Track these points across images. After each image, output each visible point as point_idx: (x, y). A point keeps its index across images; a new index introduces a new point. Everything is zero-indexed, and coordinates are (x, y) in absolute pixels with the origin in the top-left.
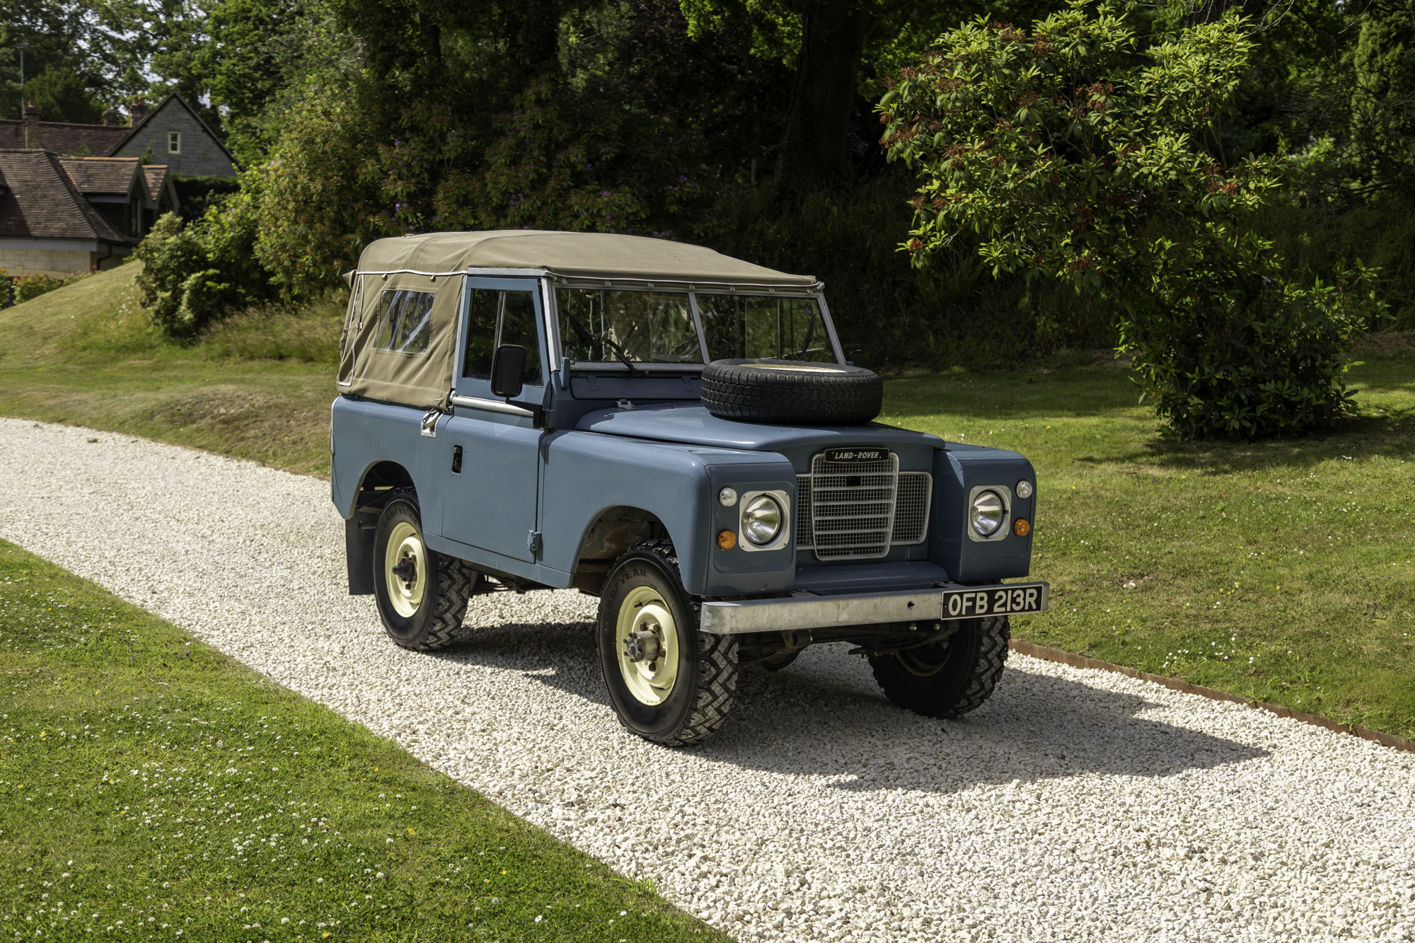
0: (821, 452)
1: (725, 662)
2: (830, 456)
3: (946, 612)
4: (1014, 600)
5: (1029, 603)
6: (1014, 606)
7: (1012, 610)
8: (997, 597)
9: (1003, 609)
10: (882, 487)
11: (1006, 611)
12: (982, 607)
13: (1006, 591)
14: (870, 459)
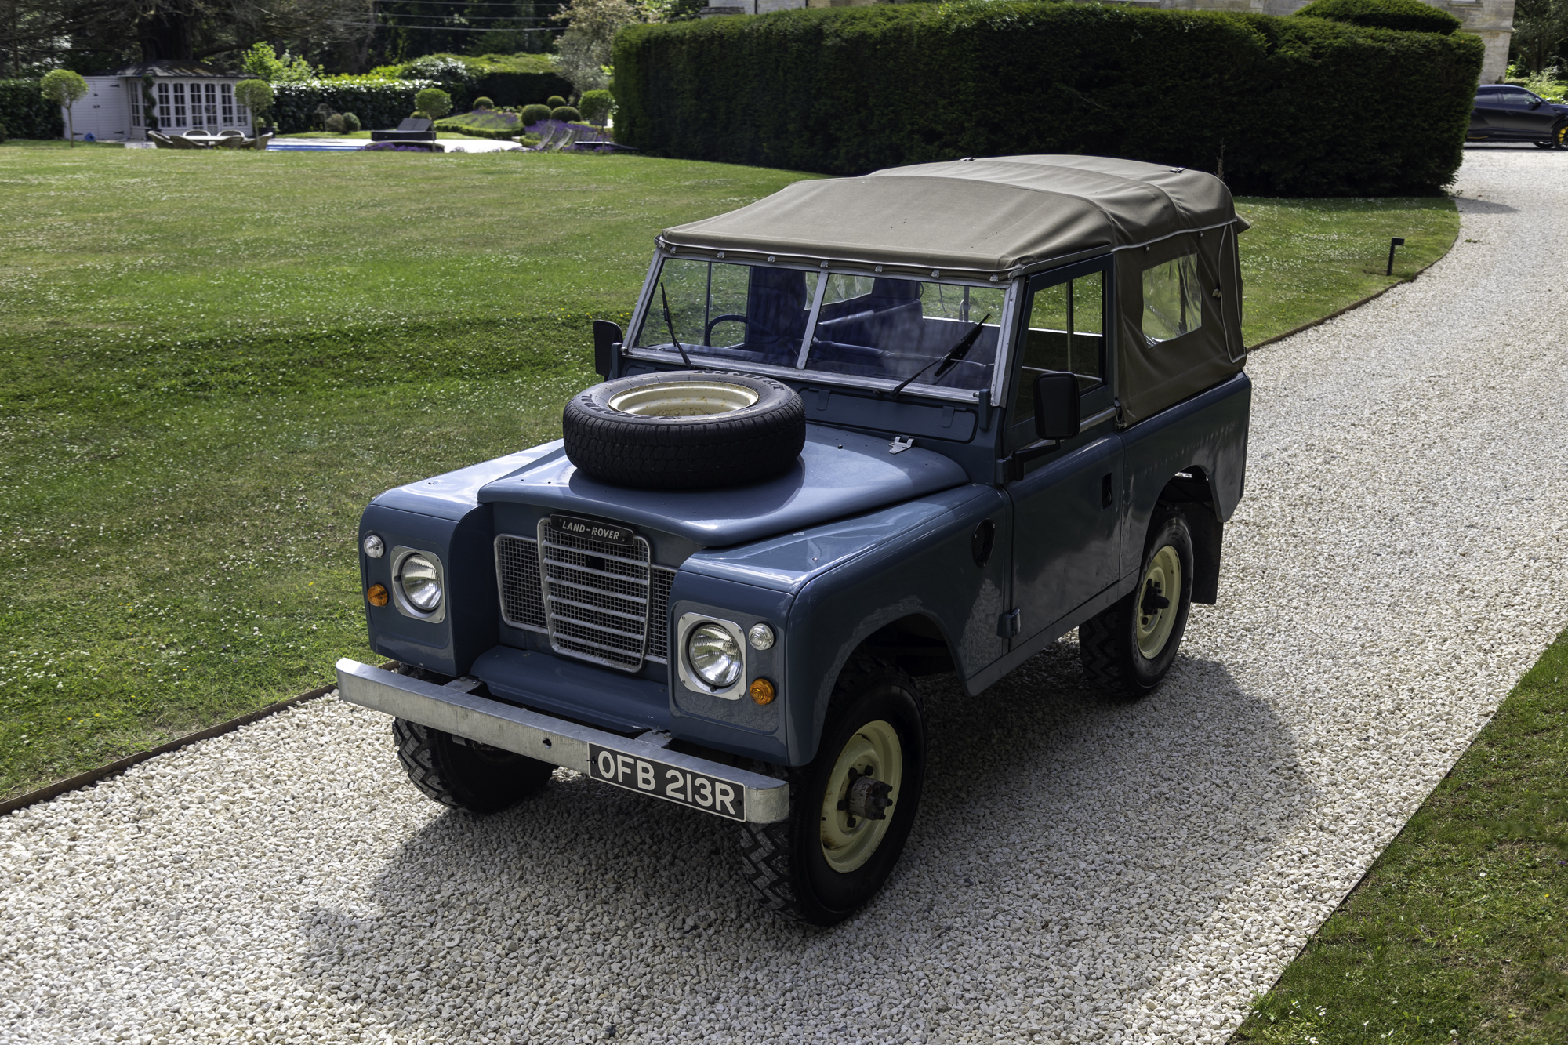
0: (547, 516)
2: (556, 524)
3: (595, 770)
4: (696, 790)
5: (723, 803)
6: (697, 797)
7: (695, 803)
8: (669, 774)
9: (682, 797)
10: (633, 580)
11: (685, 801)
12: (647, 782)
13: (683, 773)
14: (608, 539)
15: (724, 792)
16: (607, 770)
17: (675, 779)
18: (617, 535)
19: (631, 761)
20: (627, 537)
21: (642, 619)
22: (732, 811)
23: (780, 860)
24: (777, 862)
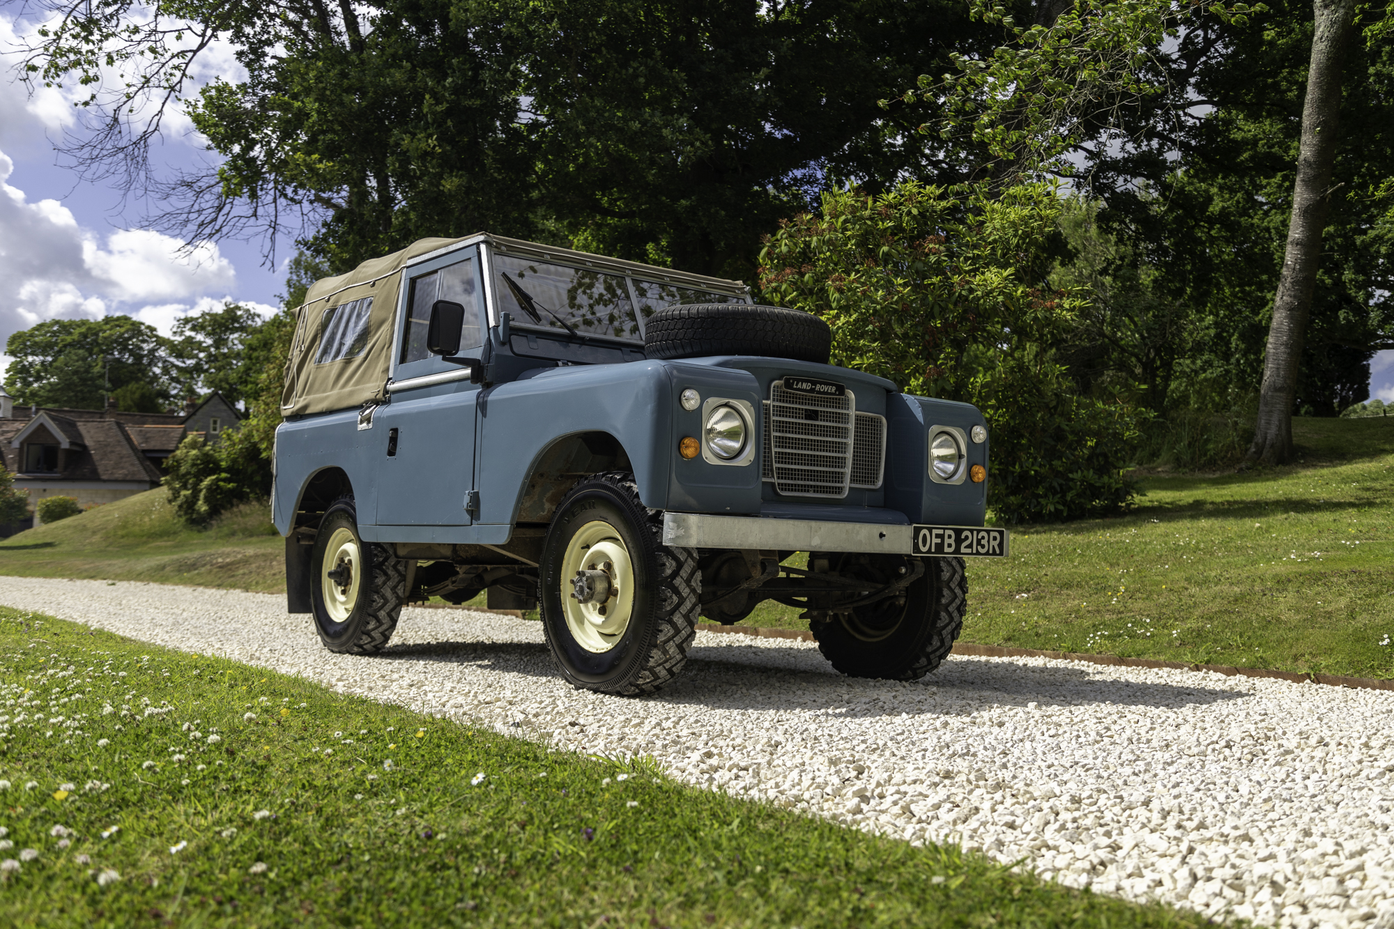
0: (780, 379)
1: (687, 590)
2: (788, 384)
3: (916, 548)
4: (979, 542)
5: (993, 547)
6: (979, 548)
7: (977, 552)
8: (963, 536)
9: (969, 551)
10: (839, 425)
11: (972, 553)
12: (950, 546)
13: (972, 531)
14: (827, 393)
15: (995, 539)
16: (924, 545)
17: (967, 537)
18: (834, 389)
19: (941, 532)
20: (841, 390)
21: (845, 456)
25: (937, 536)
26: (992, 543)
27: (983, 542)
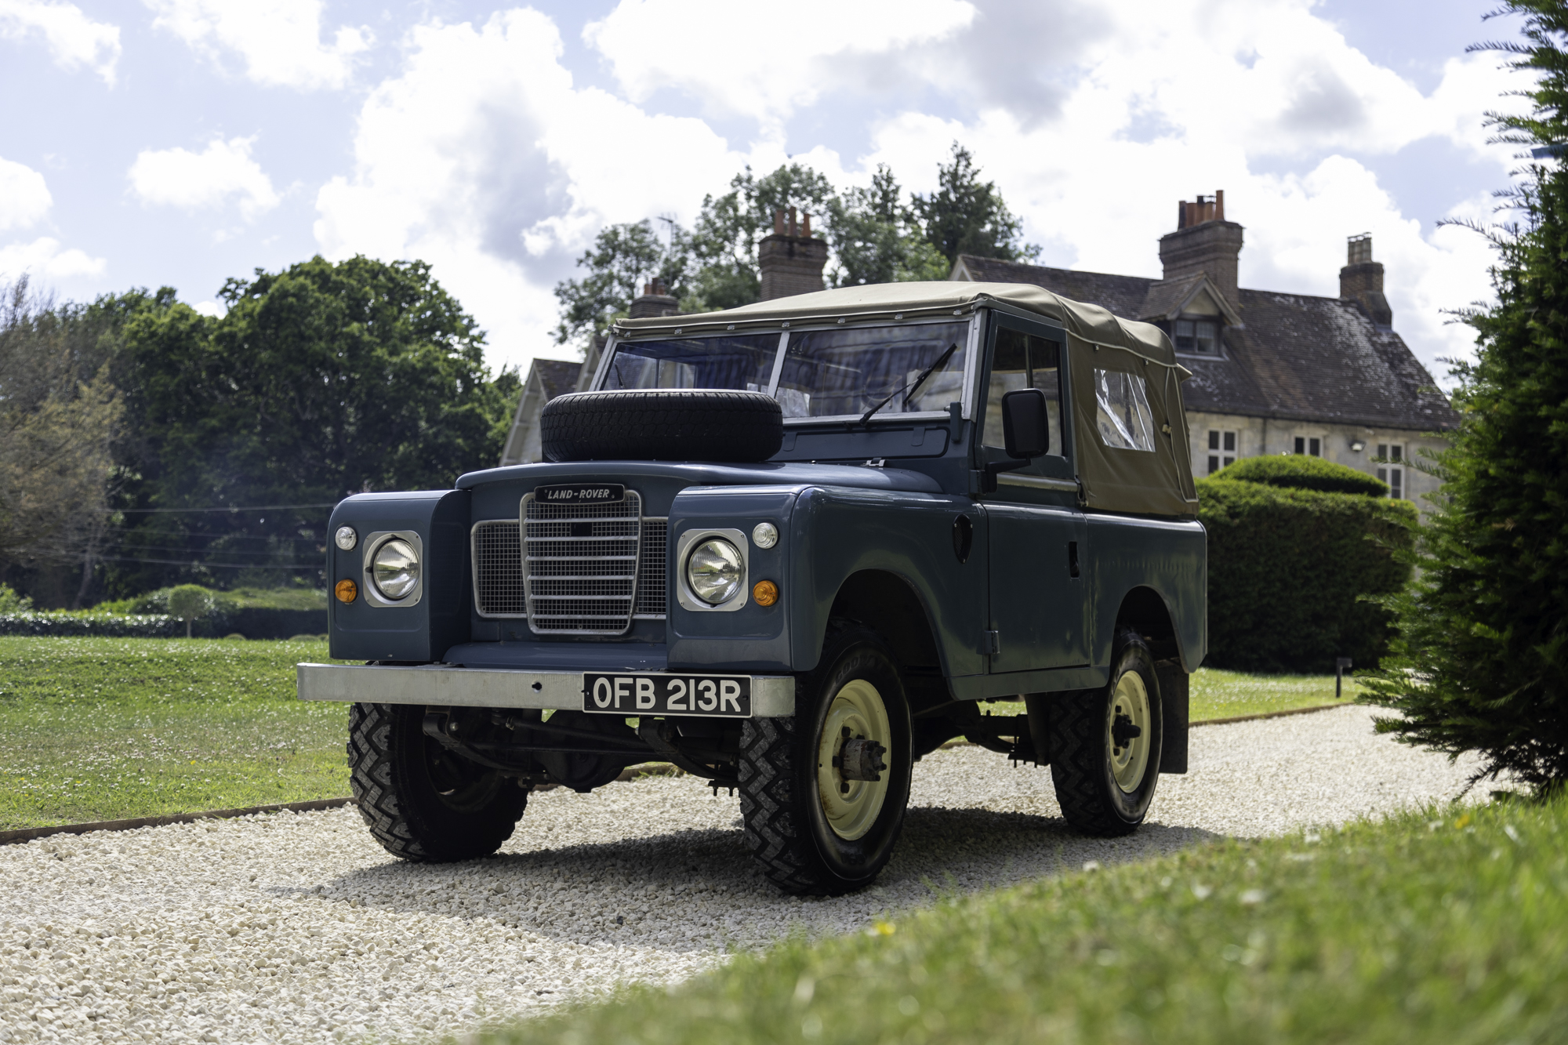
0: (529, 491)
2: (541, 496)
3: (589, 702)
4: (700, 695)
5: (728, 702)
6: (701, 703)
7: (698, 709)
8: (670, 687)
9: (683, 707)
10: (621, 538)
11: (688, 711)
12: (646, 700)
13: (686, 680)
14: (596, 499)
15: (730, 690)
16: (603, 698)
17: (677, 689)
18: (607, 492)
19: (630, 681)
20: (617, 492)
21: (631, 577)
22: (738, 709)
23: (781, 786)
24: (778, 788)
25: (623, 687)
26: (724, 696)
27: (707, 695)
